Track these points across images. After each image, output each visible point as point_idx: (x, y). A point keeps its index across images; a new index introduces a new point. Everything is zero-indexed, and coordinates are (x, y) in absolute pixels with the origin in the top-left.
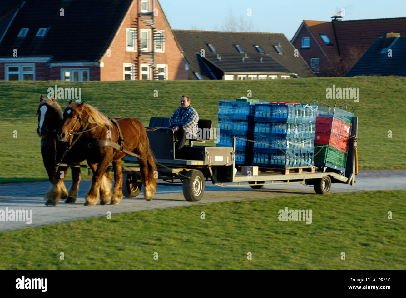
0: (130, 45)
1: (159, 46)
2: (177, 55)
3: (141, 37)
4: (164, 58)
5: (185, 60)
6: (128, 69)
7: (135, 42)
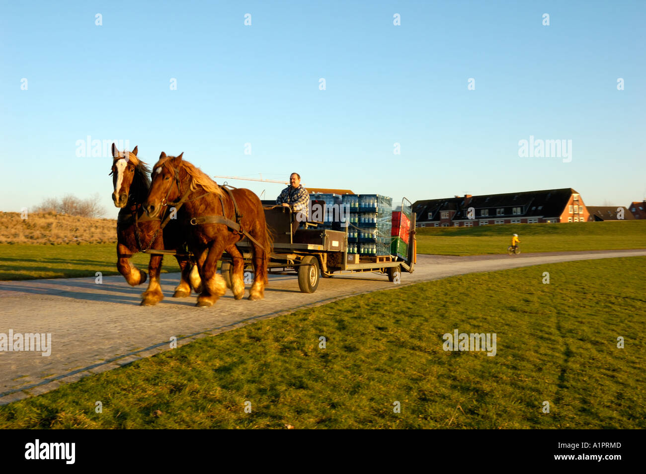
0: (571, 211)
1: (581, 211)
2: (587, 214)
3: (575, 208)
4: (583, 215)
5: (590, 216)
6: (570, 219)
7: (572, 210)
